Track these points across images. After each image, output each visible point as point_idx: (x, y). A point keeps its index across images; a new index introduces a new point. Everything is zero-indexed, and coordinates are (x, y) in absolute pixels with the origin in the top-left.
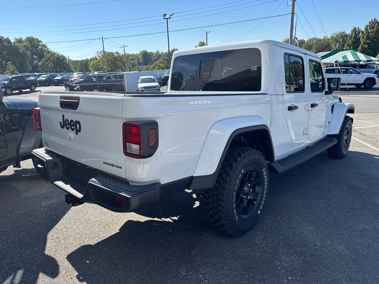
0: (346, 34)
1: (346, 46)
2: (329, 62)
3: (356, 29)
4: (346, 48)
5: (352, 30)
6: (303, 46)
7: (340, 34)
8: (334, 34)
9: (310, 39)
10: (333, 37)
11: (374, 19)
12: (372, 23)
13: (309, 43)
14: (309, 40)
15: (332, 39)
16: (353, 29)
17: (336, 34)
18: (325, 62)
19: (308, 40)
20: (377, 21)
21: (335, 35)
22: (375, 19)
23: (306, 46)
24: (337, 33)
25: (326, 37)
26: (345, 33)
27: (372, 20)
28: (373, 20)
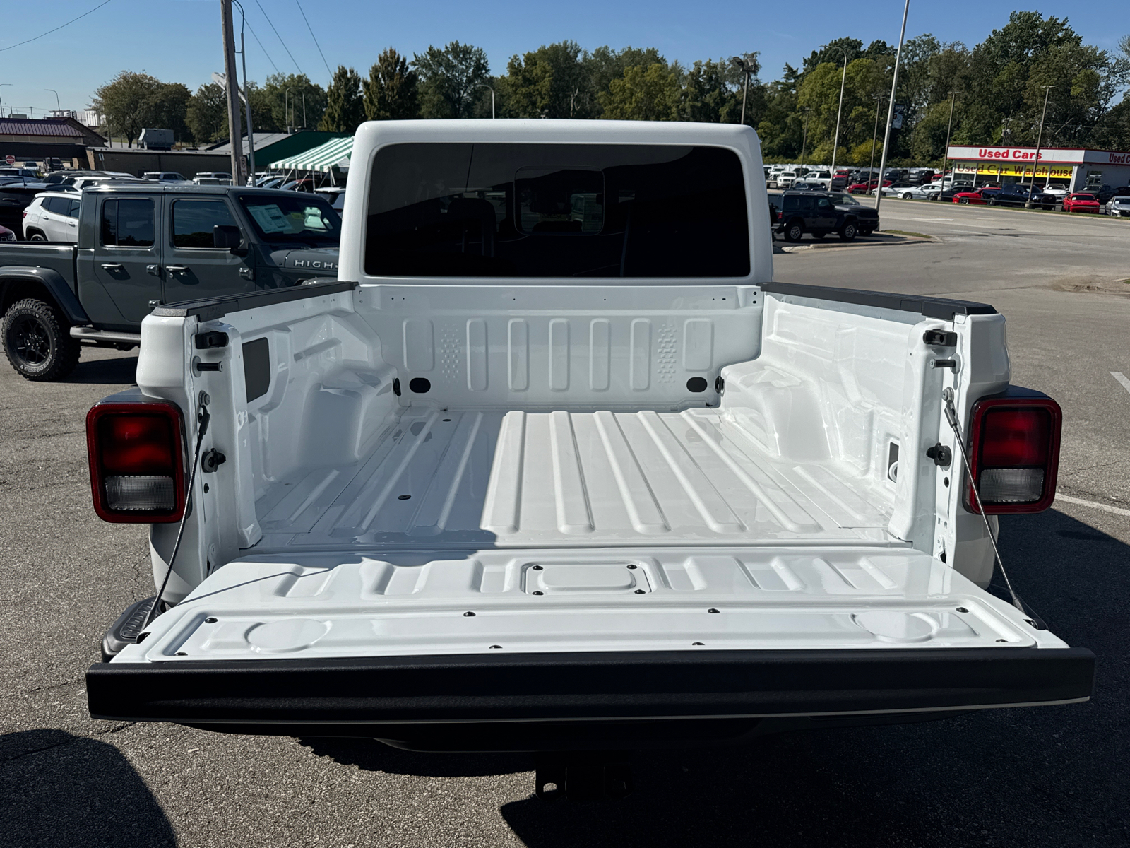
0: (311, 86)
1: (327, 123)
2: (313, 167)
3: (346, 73)
4: (328, 128)
5: (335, 74)
6: (191, 107)
7: (293, 80)
8: (276, 79)
9: (209, 85)
10: (272, 88)
11: (391, 51)
12: (386, 63)
13: (208, 98)
14: (206, 87)
15: (272, 93)
16: (337, 72)
17: (280, 79)
18: (296, 166)
19: (203, 88)
20: (399, 58)
21: (278, 82)
22: (393, 52)
23: (199, 109)
24: (283, 78)
25: (252, 87)
26: (307, 81)
27: (385, 53)
28: (388, 54)
